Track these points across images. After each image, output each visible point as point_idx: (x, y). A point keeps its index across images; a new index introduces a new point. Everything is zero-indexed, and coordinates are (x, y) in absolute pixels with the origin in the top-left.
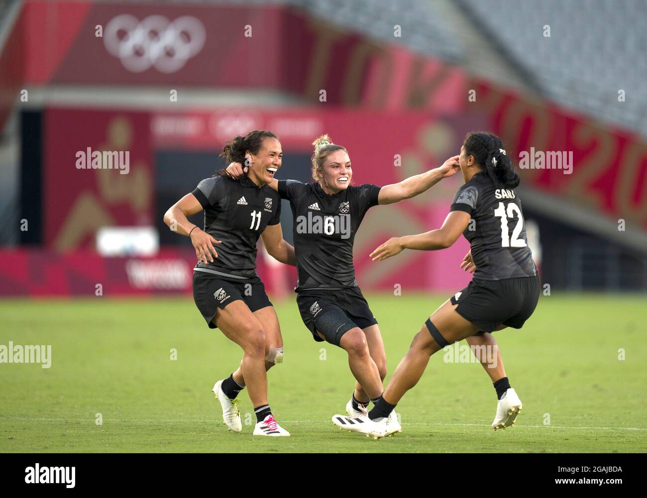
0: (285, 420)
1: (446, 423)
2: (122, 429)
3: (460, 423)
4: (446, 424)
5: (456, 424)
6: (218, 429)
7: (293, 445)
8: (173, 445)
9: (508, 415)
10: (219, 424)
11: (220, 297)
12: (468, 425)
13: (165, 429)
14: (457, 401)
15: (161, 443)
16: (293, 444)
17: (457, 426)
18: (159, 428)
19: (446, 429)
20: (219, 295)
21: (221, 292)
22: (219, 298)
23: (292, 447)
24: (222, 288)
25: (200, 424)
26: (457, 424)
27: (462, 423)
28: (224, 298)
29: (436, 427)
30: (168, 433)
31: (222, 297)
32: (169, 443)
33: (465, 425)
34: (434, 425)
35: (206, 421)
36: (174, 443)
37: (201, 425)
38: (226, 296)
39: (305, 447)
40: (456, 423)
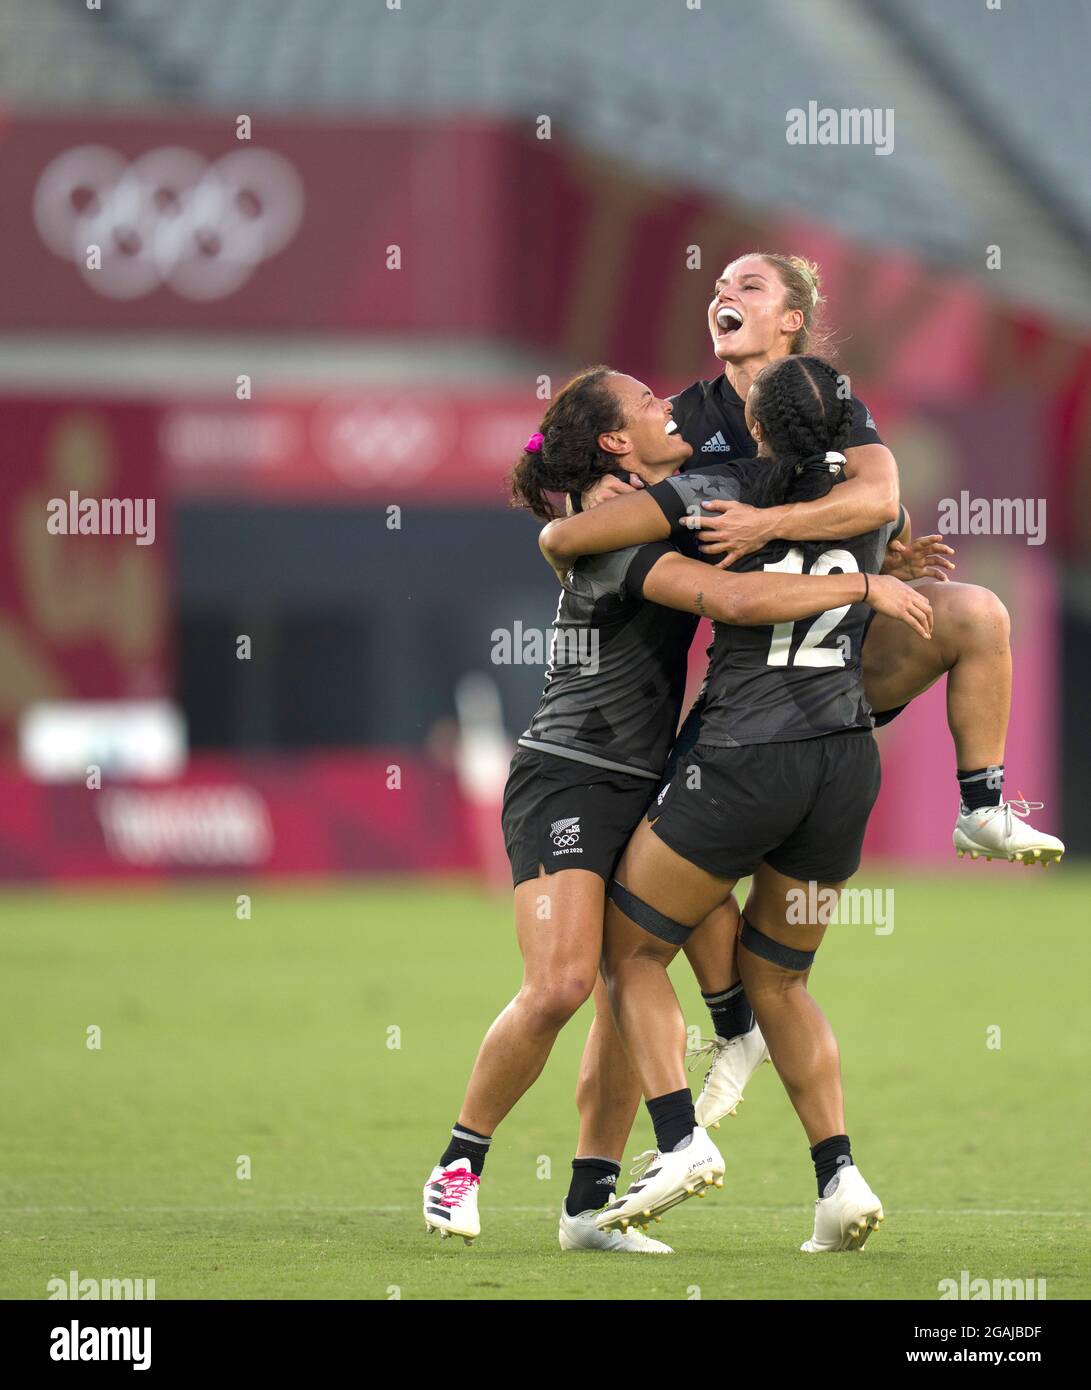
0: (518, 1205)
1: (938, 1209)
2: (92, 1233)
3: (975, 1208)
4: (939, 1212)
5: (966, 1212)
6: (343, 1230)
7: (539, 1271)
8: (226, 1272)
9: (847, 1234)
10: (346, 1218)
11: (562, 840)
12: (998, 1213)
13: (203, 1231)
14: (970, 1150)
15: (192, 1269)
16: (541, 1267)
17: (971, 1215)
18: (190, 1228)
19: (940, 1224)
20: (564, 833)
21: (570, 827)
22: (557, 840)
23: (536, 1275)
24: (577, 819)
25: (296, 1217)
26: (969, 1211)
27: (981, 1208)
28: (567, 847)
29: (912, 1218)
30: (212, 1241)
31: (566, 842)
32: (216, 1269)
33: (988, 1213)
34: (909, 1215)
35: (312, 1209)
36: (228, 1269)
37: (297, 1221)
38: (576, 846)
39: (570, 1275)
40: (968, 1208)
